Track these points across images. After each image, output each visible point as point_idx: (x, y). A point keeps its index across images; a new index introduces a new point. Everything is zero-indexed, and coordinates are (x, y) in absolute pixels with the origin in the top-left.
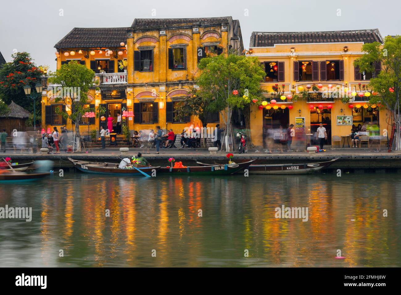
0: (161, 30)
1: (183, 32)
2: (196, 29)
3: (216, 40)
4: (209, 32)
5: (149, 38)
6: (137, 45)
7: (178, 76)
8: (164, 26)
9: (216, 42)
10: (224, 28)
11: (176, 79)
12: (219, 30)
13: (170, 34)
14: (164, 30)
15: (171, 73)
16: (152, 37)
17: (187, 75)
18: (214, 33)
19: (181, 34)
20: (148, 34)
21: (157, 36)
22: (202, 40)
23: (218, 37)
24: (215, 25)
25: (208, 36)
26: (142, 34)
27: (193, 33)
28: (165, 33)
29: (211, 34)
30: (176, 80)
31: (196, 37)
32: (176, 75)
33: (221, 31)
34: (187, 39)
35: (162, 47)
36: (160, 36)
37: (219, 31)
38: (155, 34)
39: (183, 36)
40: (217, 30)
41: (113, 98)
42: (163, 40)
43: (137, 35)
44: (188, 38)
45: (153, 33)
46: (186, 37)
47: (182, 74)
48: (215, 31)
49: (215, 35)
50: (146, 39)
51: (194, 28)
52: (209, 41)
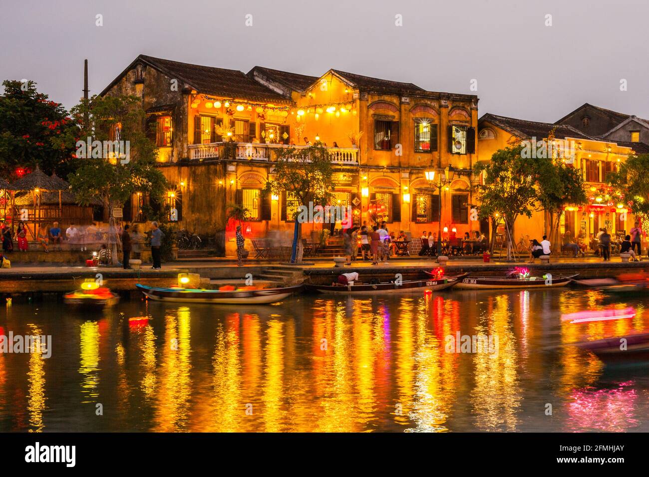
0: (403, 97)
1: (429, 102)
2: (445, 101)
3: (465, 119)
4: (458, 107)
5: (386, 105)
6: (371, 112)
7: (422, 160)
8: (406, 92)
9: (466, 122)
10: (475, 105)
11: (419, 164)
12: (468, 106)
13: (413, 103)
14: (407, 97)
15: (414, 156)
16: (390, 104)
17: (432, 160)
18: (463, 110)
19: (426, 106)
20: (387, 98)
21: (398, 104)
22: (450, 116)
23: (467, 116)
24: (464, 100)
25: (457, 113)
26: (377, 97)
27: (441, 106)
28: (408, 101)
29: (460, 111)
30: (419, 166)
31: (444, 111)
32: (419, 159)
33: (471, 109)
34: (433, 113)
35: (404, 118)
36: (401, 103)
37: (469, 108)
38: (395, 100)
39: (429, 108)
40: (466, 106)
41: (340, 184)
42: (405, 110)
43: (372, 97)
44: (434, 111)
45: (392, 99)
46: (432, 110)
47: (426, 159)
48: (464, 107)
49: (464, 113)
50: (383, 105)
51: (442, 99)
52: (457, 119)
